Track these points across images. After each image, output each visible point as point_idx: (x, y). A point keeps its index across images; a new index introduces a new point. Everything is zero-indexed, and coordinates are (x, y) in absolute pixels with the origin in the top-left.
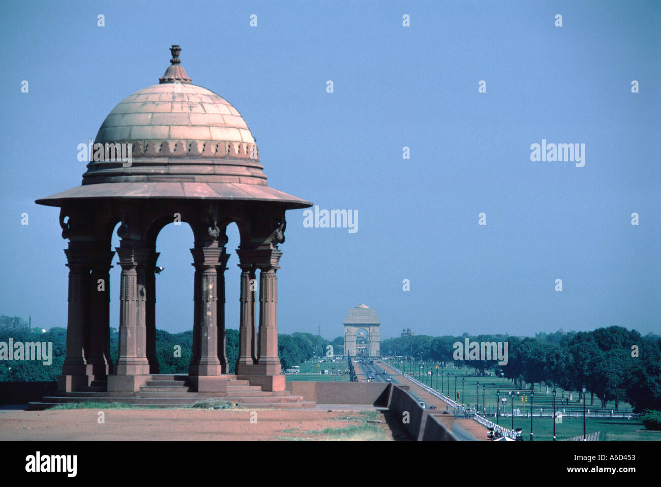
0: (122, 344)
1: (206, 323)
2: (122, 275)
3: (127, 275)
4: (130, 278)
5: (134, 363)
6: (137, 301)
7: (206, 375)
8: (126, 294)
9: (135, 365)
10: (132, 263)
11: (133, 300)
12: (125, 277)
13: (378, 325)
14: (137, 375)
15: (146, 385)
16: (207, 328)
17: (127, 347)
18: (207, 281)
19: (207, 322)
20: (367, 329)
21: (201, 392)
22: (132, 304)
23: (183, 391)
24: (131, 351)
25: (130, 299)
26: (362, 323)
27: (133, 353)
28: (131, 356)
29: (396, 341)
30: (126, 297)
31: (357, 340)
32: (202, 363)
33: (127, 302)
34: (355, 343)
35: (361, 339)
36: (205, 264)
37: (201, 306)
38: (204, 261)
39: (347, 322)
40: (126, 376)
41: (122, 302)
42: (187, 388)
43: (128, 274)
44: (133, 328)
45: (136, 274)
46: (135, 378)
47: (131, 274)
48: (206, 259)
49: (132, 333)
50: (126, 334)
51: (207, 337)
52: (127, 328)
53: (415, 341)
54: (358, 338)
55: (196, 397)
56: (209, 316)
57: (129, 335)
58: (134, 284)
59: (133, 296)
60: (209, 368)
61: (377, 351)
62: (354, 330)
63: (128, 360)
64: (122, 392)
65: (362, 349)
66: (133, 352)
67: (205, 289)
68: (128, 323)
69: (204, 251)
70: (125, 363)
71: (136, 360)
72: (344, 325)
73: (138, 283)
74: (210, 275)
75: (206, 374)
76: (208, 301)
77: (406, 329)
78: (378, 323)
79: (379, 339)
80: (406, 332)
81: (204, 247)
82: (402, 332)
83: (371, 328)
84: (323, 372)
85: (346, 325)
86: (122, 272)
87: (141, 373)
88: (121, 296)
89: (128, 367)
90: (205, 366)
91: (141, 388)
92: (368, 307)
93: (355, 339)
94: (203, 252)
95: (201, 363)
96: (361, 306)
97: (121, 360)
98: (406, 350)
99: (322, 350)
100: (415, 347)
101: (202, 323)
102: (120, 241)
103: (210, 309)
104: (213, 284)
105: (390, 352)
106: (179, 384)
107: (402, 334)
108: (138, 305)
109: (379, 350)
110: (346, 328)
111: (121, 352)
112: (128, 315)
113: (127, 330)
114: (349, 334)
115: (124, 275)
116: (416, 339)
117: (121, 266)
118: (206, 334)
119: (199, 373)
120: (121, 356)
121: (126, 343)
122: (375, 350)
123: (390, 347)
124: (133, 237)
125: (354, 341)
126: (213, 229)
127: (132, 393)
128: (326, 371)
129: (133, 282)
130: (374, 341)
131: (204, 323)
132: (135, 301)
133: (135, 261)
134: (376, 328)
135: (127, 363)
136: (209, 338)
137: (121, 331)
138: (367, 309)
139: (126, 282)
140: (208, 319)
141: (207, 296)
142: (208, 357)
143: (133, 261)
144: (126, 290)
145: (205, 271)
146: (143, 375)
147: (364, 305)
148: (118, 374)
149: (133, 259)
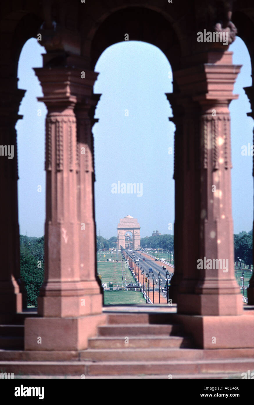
0: (52, 255)
1: (212, 214)
2: (49, 122)
3: (57, 121)
4: (65, 127)
5: (75, 293)
6: (77, 172)
7: (217, 314)
8: (56, 159)
9: (77, 296)
10: (68, 98)
11: (71, 171)
12: (53, 126)
13: (139, 229)
14: (82, 316)
15: (97, 333)
16: (216, 222)
17: (62, 262)
18: (214, 131)
19: (215, 211)
20: (132, 231)
21: (209, 349)
22: (68, 178)
23: (172, 345)
24: (69, 269)
25: (64, 167)
26: (129, 227)
27: (72, 274)
28: (69, 280)
29: (150, 238)
30: (58, 165)
31: (126, 239)
32: (208, 291)
33: (59, 175)
34: (124, 240)
35: (128, 237)
36: (209, 96)
37: (202, 179)
38: (207, 91)
39: (119, 227)
40: (60, 317)
41: (49, 174)
42: (178, 340)
43: (59, 119)
44: (72, 224)
45: (74, 119)
46: (80, 322)
47: (66, 119)
48: (210, 87)
49: (70, 234)
50: (59, 235)
51: (216, 239)
52: (60, 224)
53: (163, 239)
54: (126, 237)
55: (201, 359)
56: (218, 199)
57: (65, 238)
58: (71, 139)
59: (71, 163)
60: (223, 301)
61: (139, 245)
62: (124, 232)
63: (64, 286)
64: (53, 350)
65: (129, 244)
66: (72, 270)
67: (208, 146)
68: (63, 214)
69: (207, 70)
70: (58, 293)
71: (80, 285)
72: (117, 229)
73: (79, 140)
74: (219, 119)
75: (215, 312)
76: (215, 170)
77: (155, 231)
78: (139, 227)
79: (140, 237)
80: (156, 233)
81: (207, 62)
82: (153, 233)
83: (135, 231)
84: (108, 260)
85: (119, 229)
86: (48, 116)
87: (89, 312)
88: (47, 163)
89: (65, 301)
90: (214, 296)
91: (90, 341)
92: (132, 217)
93: (124, 238)
94: (205, 74)
95: (204, 291)
96: (128, 217)
97: (49, 286)
98: (157, 244)
99: (104, 246)
100: (164, 242)
101: (203, 213)
102: (43, 55)
103: (221, 184)
104: (224, 137)
105: (146, 246)
106: (160, 333)
107: (153, 234)
108: (79, 181)
109: (140, 244)
110: (119, 231)
111: (50, 272)
112: (62, 201)
113: (60, 228)
114: (120, 235)
115: (52, 122)
116: (164, 237)
117: (47, 104)
118: (212, 235)
119: (203, 311)
120: (50, 280)
121: (59, 253)
122: (137, 245)
123: (146, 242)
124: (68, 47)
125: (124, 239)
126: (224, 27)
127: (74, 352)
128: (110, 259)
129: (71, 135)
130: (136, 239)
131: (209, 214)
132: (74, 172)
133: (72, 94)
134: (138, 231)
135: (63, 293)
136: (219, 242)
137: (50, 231)
138: (131, 218)
139: (57, 136)
140: (216, 205)
141: (214, 160)
142: (219, 278)
143: (68, 95)
144: (58, 150)
145: (209, 111)
146: (92, 315)
147: (130, 216)
148: (46, 313)
149: (68, 90)
